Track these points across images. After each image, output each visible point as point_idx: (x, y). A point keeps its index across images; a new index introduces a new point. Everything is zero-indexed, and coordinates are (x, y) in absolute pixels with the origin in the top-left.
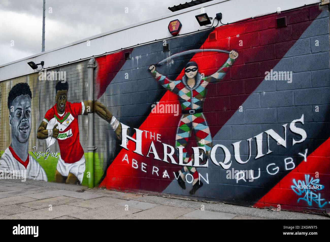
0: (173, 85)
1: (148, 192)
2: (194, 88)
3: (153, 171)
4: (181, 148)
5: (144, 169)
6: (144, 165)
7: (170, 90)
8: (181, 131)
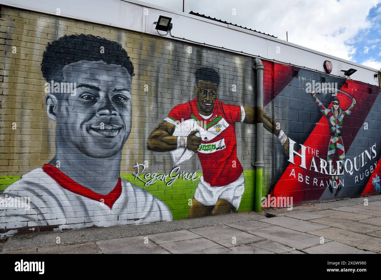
0: (326, 111)
1: (310, 201)
2: (338, 118)
3: (314, 182)
4: (330, 162)
5: (307, 181)
6: (307, 178)
7: (325, 115)
8: (331, 149)
